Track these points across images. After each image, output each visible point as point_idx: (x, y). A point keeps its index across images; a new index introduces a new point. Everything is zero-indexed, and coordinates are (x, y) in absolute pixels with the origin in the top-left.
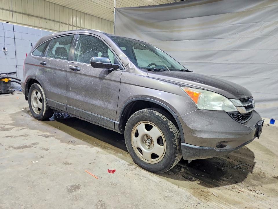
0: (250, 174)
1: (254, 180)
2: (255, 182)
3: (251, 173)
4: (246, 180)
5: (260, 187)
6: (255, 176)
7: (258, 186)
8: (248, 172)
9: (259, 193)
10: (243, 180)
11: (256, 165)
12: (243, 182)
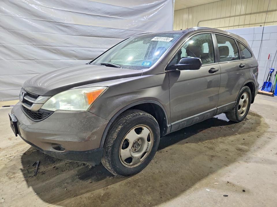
0: (21, 167)
1: (14, 165)
2: (12, 163)
3: (21, 169)
4: (20, 160)
5: (6, 163)
6: (16, 169)
7: (8, 162)
8: (24, 167)
9: (4, 159)
10: (22, 158)
11: (25, 183)
12: (20, 157)
